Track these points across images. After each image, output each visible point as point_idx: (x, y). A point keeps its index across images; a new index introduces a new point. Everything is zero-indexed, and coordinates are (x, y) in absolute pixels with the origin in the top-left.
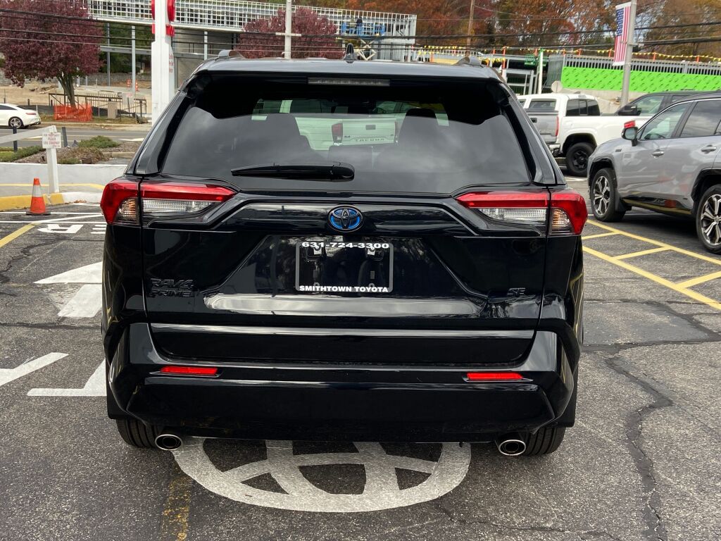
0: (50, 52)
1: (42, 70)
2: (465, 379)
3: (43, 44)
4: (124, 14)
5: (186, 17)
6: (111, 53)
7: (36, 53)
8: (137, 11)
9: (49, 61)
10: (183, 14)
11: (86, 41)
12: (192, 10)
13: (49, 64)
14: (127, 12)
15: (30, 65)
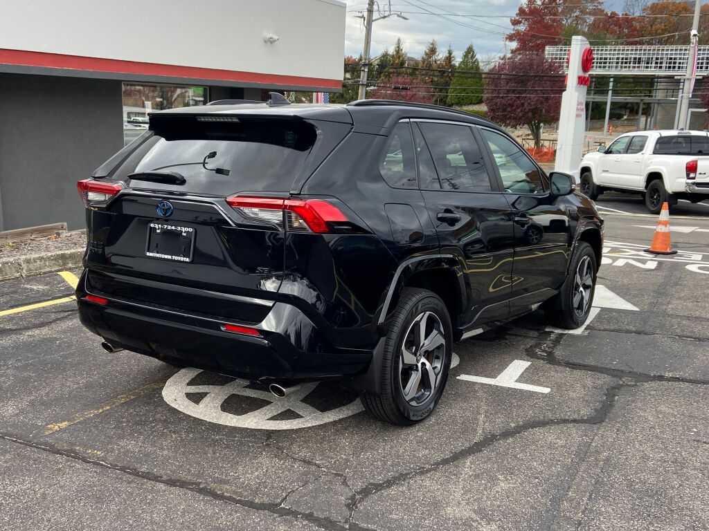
0: (523, 104)
1: (515, 118)
2: (223, 329)
3: (518, 98)
4: (604, 67)
5: (664, 65)
6: (593, 102)
7: (512, 106)
8: (617, 63)
9: (521, 111)
10: (661, 63)
11: (554, 93)
12: (671, 59)
13: (520, 115)
14: (608, 65)
15: (506, 115)
